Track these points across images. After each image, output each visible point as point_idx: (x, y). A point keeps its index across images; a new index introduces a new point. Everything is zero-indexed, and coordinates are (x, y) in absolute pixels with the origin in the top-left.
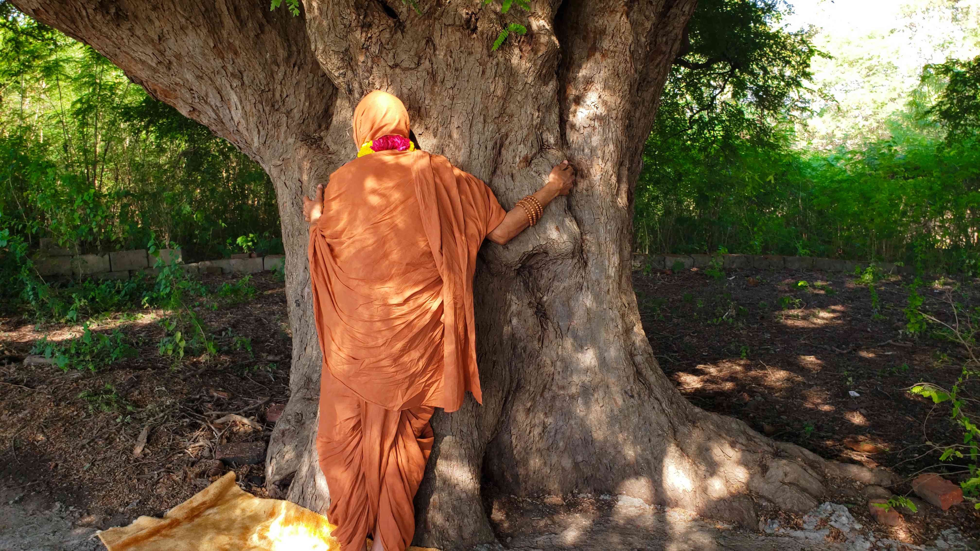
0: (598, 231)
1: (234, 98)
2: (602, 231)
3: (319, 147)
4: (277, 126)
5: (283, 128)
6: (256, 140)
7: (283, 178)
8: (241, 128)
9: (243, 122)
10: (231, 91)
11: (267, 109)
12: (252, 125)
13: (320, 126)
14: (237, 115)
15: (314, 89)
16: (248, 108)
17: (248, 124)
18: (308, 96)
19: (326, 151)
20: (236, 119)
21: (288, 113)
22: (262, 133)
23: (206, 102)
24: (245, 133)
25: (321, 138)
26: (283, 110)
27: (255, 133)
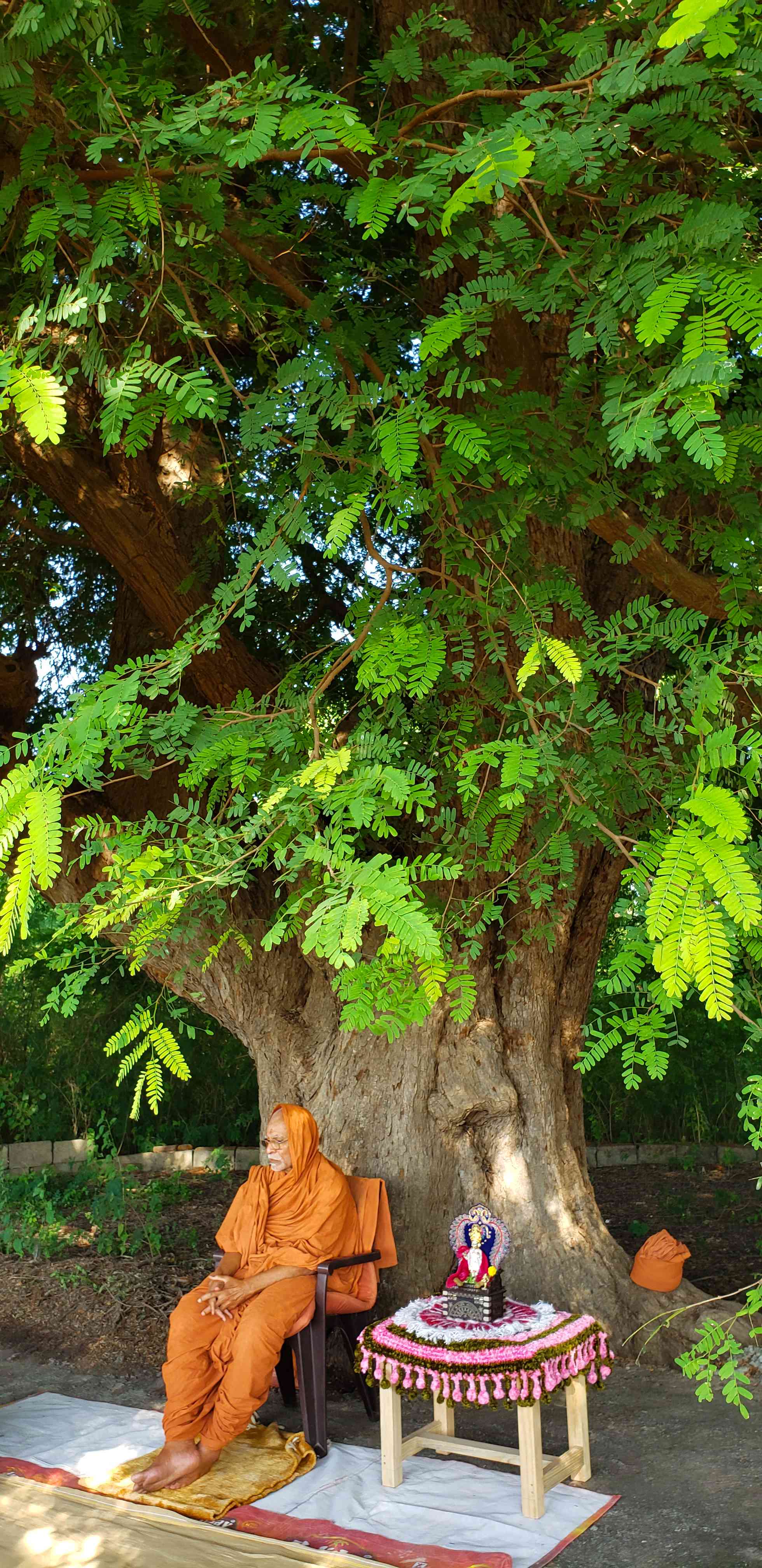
0: (533, 1092)
1: (224, 979)
2: (537, 1092)
3: (296, 1021)
4: (260, 1003)
5: (266, 1005)
6: (240, 1016)
7: (263, 1050)
8: (227, 1005)
9: (230, 999)
10: (223, 975)
11: (252, 988)
12: (238, 1003)
13: (296, 1002)
14: (225, 994)
15: (293, 970)
16: (235, 988)
17: (234, 1001)
18: (288, 976)
19: (304, 1026)
20: (224, 998)
21: (270, 992)
22: (247, 1009)
23: (200, 984)
24: (231, 1009)
25: (298, 1013)
26: (265, 988)
27: (241, 1010)
